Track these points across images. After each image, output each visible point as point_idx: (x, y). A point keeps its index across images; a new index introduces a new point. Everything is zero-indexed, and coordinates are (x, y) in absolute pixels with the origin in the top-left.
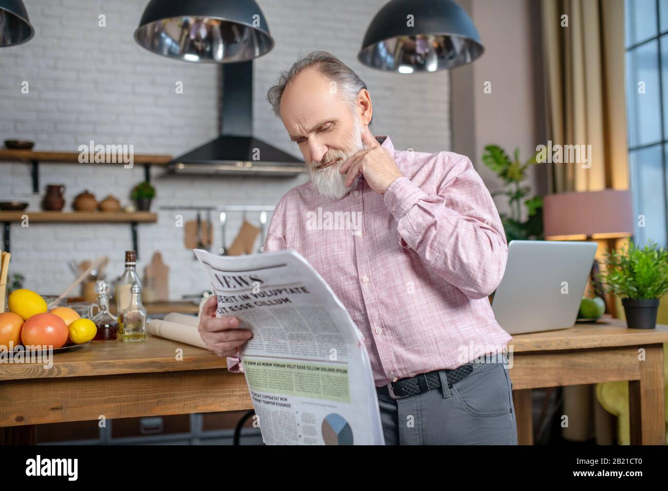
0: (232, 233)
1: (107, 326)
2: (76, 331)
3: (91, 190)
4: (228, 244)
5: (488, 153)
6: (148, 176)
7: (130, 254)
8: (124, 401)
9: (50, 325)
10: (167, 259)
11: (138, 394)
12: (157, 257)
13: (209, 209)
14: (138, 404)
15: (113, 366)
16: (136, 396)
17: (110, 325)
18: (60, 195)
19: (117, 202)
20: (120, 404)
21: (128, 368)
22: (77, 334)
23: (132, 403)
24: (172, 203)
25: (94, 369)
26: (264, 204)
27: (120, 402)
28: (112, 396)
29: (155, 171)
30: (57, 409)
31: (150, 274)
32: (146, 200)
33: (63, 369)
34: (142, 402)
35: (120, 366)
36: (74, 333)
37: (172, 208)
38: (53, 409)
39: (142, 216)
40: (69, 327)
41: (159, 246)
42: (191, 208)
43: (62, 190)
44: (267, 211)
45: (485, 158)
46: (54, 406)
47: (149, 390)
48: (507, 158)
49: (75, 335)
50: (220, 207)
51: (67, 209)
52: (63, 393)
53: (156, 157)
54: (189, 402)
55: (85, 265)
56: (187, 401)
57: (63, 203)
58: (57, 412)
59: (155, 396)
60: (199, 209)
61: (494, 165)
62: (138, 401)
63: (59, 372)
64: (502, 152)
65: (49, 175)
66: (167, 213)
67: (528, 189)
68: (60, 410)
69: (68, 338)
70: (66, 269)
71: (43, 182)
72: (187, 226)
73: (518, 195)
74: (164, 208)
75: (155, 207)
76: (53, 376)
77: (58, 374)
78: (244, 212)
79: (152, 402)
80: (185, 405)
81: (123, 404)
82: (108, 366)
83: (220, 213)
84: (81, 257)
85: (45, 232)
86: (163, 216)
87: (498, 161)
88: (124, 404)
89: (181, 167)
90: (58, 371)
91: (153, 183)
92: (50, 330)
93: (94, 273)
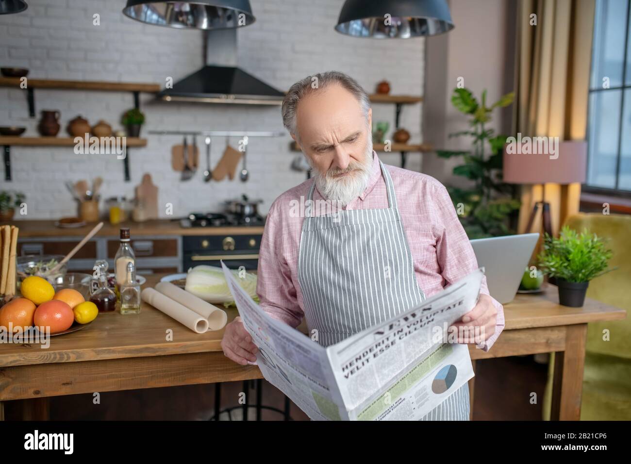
0: (216, 156)
1: (106, 300)
2: (80, 314)
3: (84, 115)
4: (213, 166)
5: (457, 95)
6: (137, 103)
7: (125, 232)
8: (123, 377)
9: (58, 312)
10: (156, 181)
11: (135, 371)
12: (147, 178)
13: (195, 134)
14: (135, 379)
15: (114, 352)
16: (134, 372)
17: (109, 300)
18: (55, 121)
19: (109, 127)
20: (120, 379)
21: (126, 353)
22: (81, 316)
23: (130, 378)
24: (160, 129)
25: (98, 355)
26: (245, 130)
27: (120, 377)
28: (113, 373)
29: (143, 97)
30: (67, 384)
31: (140, 194)
32: (136, 126)
33: (71, 355)
34: (138, 377)
35: (119, 352)
36: (78, 316)
37: (161, 133)
38: (64, 384)
39: (134, 141)
40: (74, 309)
41: (149, 168)
42: (178, 133)
43: (57, 115)
44: (249, 137)
45: (454, 99)
46: (65, 382)
47: (144, 367)
48: (474, 100)
49: (80, 318)
50: (206, 133)
51: (63, 134)
52: (72, 371)
53: (144, 85)
54: (178, 376)
55: (81, 185)
56: (177, 375)
57: (58, 128)
58: (69, 386)
59: (149, 372)
60: (185, 134)
61: (462, 106)
62: (135, 376)
63: (69, 358)
64: (470, 94)
65: (45, 101)
66: (156, 137)
67: (492, 131)
68: (70, 385)
69: (74, 320)
70: (63, 188)
71: (39, 107)
72: (175, 149)
73: (482, 136)
74: (152, 133)
75: (143, 134)
76: (63, 362)
77: (67, 360)
78: (228, 137)
79: (147, 378)
80: (174, 378)
81: (122, 379)
82: (109, 352)
83: (205, 138)
84: (76, 178)
85: (42, 155)
86: (152, 141)
87: (465, 102)
88: (124, 379)
89: (169, 99)
90: (67, 357)
91: (143, 110)
92: (58, 316)
93: (89, 193)
